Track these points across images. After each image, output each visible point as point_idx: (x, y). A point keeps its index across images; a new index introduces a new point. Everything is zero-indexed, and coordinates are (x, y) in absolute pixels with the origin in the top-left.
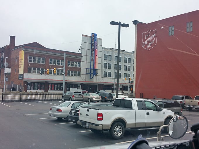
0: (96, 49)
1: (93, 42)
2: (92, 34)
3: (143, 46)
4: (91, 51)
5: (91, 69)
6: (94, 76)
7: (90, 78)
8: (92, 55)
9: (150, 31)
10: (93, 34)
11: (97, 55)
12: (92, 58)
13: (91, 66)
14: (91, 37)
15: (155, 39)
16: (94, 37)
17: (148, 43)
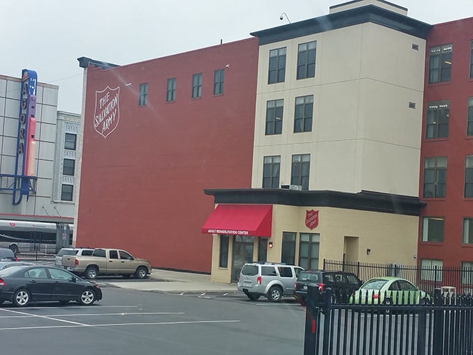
0: (33, 116)
1: (25, 97)
2: (24, 71)
3: (95, 126)
4: (20, 124)
5: (16, 177)
6: (25, 197)
7: (14, 204)
8: (21, 134)
9: (108, 90)
10: (26, 73)
11: (33, 136)
12: (20, 142)
13: (18, 168)
14: (22, 81)
15: (117, 112)
16: (28, 81)
17: (105, 120)
